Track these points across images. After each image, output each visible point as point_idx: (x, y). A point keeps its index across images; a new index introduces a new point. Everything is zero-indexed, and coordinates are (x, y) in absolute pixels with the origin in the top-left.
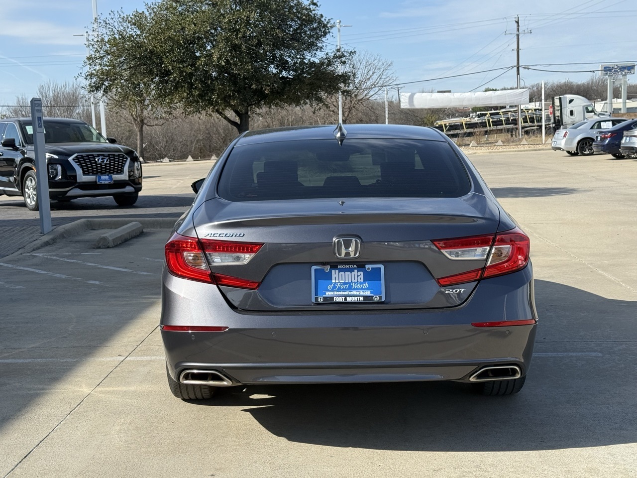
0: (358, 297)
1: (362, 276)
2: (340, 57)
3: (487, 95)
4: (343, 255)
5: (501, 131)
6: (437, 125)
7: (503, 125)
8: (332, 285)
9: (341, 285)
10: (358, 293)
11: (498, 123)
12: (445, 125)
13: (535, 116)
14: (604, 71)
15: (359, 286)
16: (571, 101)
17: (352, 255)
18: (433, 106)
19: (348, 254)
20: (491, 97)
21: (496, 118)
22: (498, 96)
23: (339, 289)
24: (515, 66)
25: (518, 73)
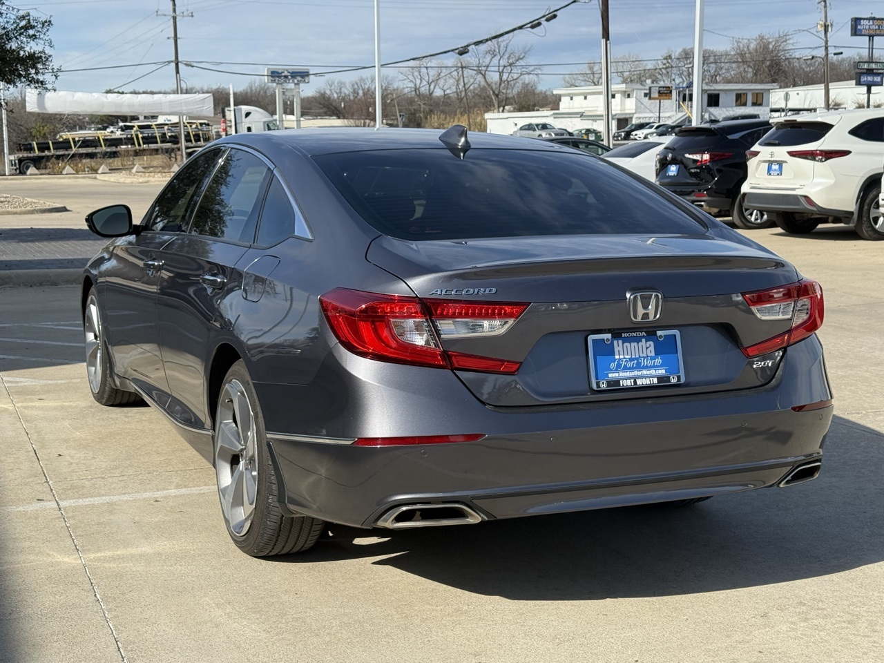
0: (651, 379)
1: (652, 348)
2: (26, 28)
3: (155, 99)
4: (639, 319)
5: (156, 151)
6: (61, 140)
7: (157, 143)
8: (616, 363)
9: (627, 362)
10: (649, 372)
11: (149, 140)
12: (74, 139)
13: (201, 133)
14: (272, 76)
15: (650, 363)
16: (248, 114)
17: (651, 318)
18: (76, 110)
19: (646, 316)
20: (161, 103)
21: (147, 132)
22: (170, 102)
23: (626, 369)
24: (172, 61)
25: (177, 72)
